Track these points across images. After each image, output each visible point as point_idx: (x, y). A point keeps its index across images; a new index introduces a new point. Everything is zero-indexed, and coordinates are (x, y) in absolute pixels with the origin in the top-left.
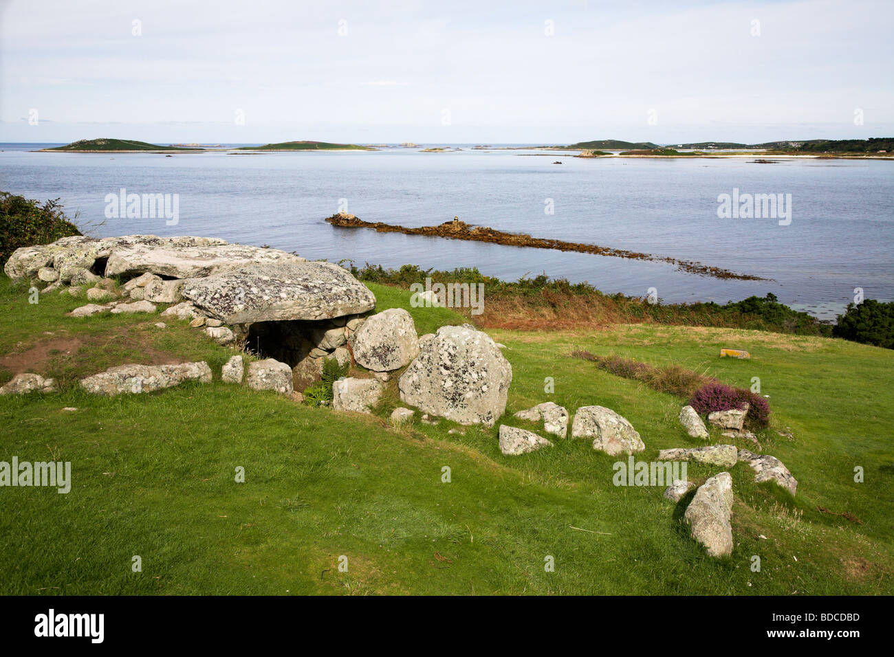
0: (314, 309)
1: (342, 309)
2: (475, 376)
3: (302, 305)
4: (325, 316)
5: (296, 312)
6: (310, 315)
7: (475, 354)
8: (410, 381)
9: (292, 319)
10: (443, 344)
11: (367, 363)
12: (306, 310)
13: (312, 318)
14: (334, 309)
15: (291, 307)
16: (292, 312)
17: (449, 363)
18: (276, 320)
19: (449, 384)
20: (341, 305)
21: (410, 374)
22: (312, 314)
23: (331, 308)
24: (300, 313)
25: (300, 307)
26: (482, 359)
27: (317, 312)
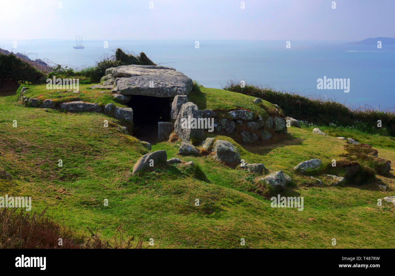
0: (157, 92)
1: (169, 94)
3: (151, 90)
9: (149, 95)
13: (157, 96)
20: (169, 92)
22: (157, 94)
23: (164, 93)
24: (151, 93)
27: (159, 94)
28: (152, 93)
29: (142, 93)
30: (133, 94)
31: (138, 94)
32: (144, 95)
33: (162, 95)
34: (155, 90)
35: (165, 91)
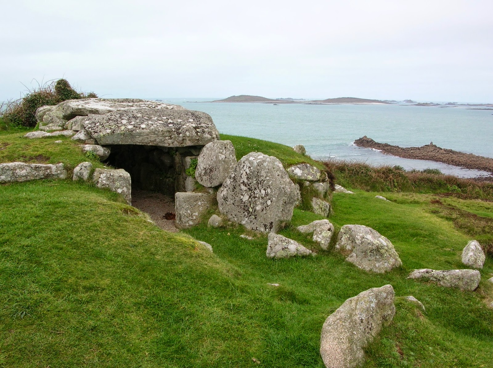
0: (167, 138)
1: (189, 140)
2: (263, 192)
3: (156, 134)
4: (176, 144)
5: (152, 139)
6: (165, 143)
7: (263, 173)
8: (222, 195)
9: (151, 144)
10: (244, 166)
11: (202, 180)
12: (160, 138)
13: (166, 145)
14: (183, 140)
15: (148, 135)
16: (149, 139)
17: (246, 181)
18: (138, 144)
19: (246, 198)
20: (189, 137)
21: (222, 189)
22: (166, 141)
23: (181, 139)
24: (155, 140)
25: (155, 136)
26: (268, 178)
27: (170, 140)
28: (158, 140)
29: (138, 141)
30: (120, 143)
31: (129, 142)
32: (141, 144)
33: (176, 142)
34: (163, 134)
35: (181, 135)
